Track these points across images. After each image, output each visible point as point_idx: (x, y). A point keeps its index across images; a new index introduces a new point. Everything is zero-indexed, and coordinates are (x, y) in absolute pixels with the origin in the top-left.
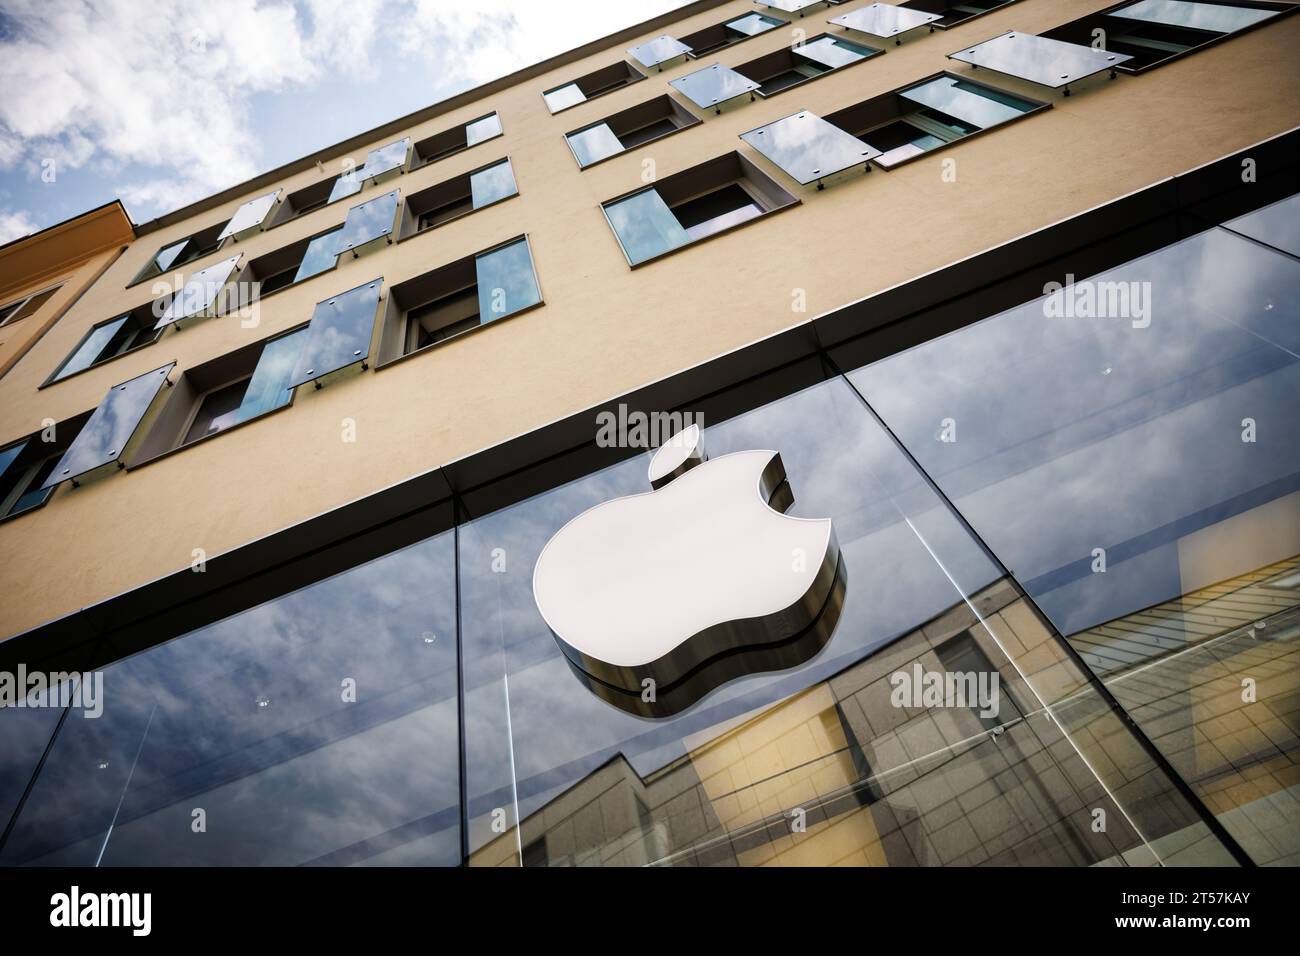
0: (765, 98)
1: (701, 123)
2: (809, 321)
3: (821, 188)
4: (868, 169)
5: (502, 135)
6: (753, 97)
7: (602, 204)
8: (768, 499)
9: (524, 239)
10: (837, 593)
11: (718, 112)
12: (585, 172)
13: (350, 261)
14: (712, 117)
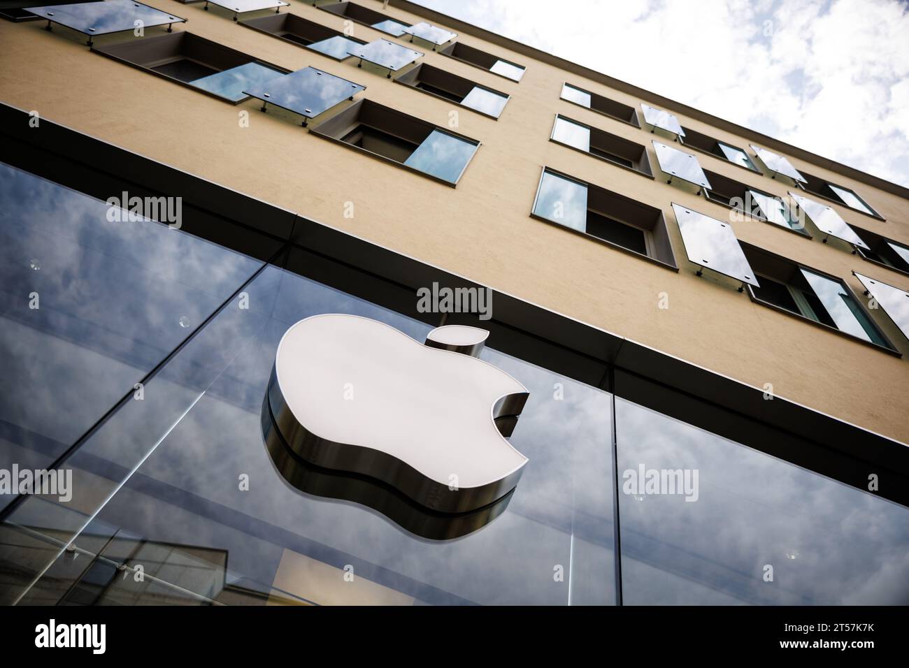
0: (707, 200)
1: (653, 179)
2: (622, 338)
3: (699, 274)
4: (740, 290)
5: (517, 82)
6: (700, 192)
7: (546, 167)
8: (497, 416)
9: (476, 145)
10: (497, 507)
11: (669, 182)
12: (552, 144)
13: (352, 65)
14: (661, 181)
